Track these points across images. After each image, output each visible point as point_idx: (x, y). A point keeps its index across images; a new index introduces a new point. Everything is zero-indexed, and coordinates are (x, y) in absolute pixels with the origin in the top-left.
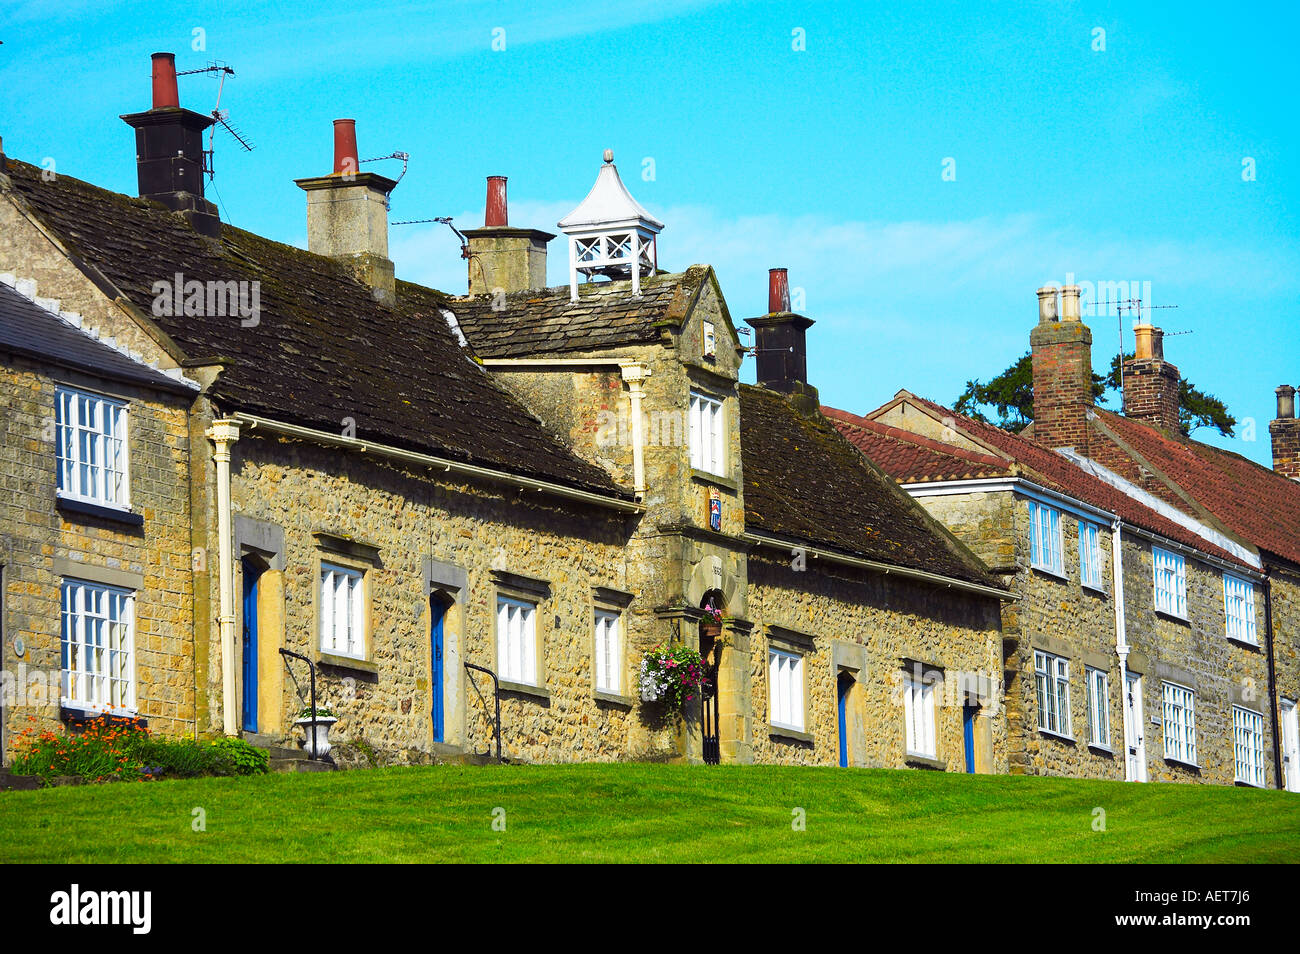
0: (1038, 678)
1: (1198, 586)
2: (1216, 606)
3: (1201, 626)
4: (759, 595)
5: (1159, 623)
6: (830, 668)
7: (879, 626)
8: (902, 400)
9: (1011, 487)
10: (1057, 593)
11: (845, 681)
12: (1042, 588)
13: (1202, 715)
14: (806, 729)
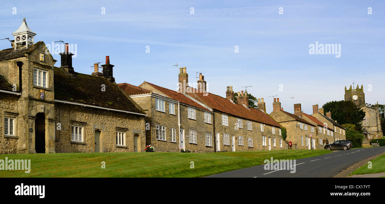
0: (157, 130)
1: (199, 114)
2: (203, 117)
3: (199, 121)
4: (69, 114)
5: (189, 120)
6: (92, 129)
7: (109, 121)
8: (145, 83)
9: (151, 95)
10: (162, 115)
11: (98, 131)
12: (158, 114)
13: (199, 135)
14: (84, 142)
